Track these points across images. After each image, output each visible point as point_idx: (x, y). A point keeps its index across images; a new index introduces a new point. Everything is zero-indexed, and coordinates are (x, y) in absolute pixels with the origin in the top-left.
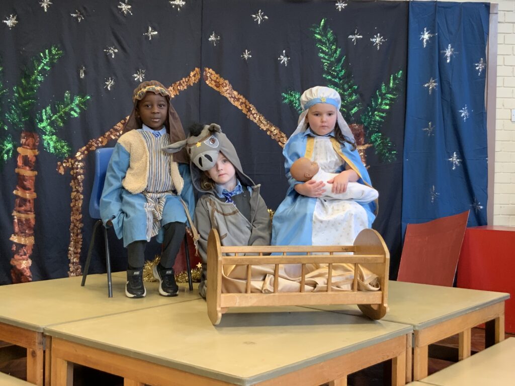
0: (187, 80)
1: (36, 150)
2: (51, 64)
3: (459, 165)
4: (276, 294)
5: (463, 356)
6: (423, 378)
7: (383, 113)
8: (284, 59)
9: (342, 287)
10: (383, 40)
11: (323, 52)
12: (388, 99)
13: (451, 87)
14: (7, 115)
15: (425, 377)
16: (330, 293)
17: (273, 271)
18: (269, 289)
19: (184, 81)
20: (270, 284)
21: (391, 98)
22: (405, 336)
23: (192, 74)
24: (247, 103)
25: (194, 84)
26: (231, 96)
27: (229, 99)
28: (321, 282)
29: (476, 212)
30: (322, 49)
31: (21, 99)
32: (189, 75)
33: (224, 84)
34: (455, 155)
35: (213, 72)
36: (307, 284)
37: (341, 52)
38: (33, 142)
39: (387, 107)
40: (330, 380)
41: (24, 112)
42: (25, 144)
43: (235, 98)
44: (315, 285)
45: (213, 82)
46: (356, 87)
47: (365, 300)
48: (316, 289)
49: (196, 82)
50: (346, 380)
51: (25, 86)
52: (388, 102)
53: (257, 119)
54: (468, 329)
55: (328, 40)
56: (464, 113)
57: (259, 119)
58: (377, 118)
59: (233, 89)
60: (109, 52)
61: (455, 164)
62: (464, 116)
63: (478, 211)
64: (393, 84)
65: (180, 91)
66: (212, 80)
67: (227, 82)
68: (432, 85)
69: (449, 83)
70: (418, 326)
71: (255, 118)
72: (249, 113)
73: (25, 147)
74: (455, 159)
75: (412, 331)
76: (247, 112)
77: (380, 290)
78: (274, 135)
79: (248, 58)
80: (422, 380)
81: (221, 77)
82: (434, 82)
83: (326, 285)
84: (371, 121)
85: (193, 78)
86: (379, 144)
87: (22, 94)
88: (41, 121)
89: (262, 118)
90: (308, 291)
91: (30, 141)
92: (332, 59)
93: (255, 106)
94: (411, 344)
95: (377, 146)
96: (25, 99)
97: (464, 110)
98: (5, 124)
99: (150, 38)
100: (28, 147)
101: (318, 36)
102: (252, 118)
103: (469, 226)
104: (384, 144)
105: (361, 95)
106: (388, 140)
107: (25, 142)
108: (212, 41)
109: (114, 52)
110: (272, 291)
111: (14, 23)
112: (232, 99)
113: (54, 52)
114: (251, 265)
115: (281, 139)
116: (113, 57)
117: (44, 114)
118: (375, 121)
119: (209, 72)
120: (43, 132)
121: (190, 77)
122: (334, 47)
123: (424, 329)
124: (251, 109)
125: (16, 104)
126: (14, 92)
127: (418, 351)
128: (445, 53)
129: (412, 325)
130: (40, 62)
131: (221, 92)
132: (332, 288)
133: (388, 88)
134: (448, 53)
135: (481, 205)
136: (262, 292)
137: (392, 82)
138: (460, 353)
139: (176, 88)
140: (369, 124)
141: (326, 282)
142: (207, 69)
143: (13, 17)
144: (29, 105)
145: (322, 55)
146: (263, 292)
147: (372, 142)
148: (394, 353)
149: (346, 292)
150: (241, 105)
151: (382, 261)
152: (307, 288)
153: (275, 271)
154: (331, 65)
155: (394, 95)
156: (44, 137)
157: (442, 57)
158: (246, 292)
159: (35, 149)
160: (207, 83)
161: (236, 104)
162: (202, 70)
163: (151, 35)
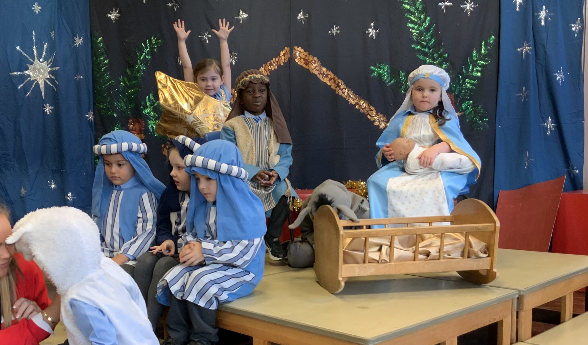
0: (277, 59)
1: (143, 135)
2: (151, 53)
3: (554, 129)
4: (392, 263)
5: (565, 319)
6: (527, 339)
7: (474, 80)
8: (372, 32)
9: (452, 255)
10: (473, 6)
11: (412, 22)
12: (479, 66)
13: (546, 50)
14: (116, 104)
15: (529, 338)
16: (442, 260)
17: (389, 244)
18: (386, 259)
19: (275, 61)
20: (387, 254)
21: (482, 65)
22: (511, 301)
23: (282, 53)
24: (336, 78)
25: (284, 63)
26: (320, 73)
27: (318, 76)
28: (433, 251)
29: (572, 176)
30: (410, 19)
31: (127, 88)
32: (279, 55)
33: (313, 61)
34: (550, 120)
35: (302, 50)
36: (420, 253)
37: (430, 21)
38: (139, 127)
39: (479, 74)
40: (442, 341)
41: (130, 101)
42: (132, 130)
43: (323, 74)
44: (428, 254)
45: (302, 60)
46: (446, 55)
47: (475, 266)
48: (429, 258)
49: (286, 61)
50: (456, 341)
51: (130, 75)
52: (480, 69)
53: (346, 93)
54: (570, 293)
55: (417, 9)
56: (559, 77)
57: (348, 93)
58: (469, 86)
59: (322, 66)
60: (203, 38)
61: (550, 128)
62: (559, 79)
63: (574, 175)
64: (485, 50)
65: (271, 71)
66: (301, 58)
67: (316, 59)
68: (526, 49)
69: (544, 46)
70: (523, 291)
71: (344, 93)
72: (338, 88)
73: (133, 132)
74: (550, 124)
75: (517, 296)
76: (336, 87)
77: (488, 256)
78: (363, 109)
79: (336, 33)
80: (526, 341)
81: (310, 55)
82: (528, 46)
83: (438, 254)
84: (462, 89)
85: (283, 57)
86: (471, 112)
87: (127, 83)
88: (146, 107)
89: (351, 93)
90: (421, 260)
91: (137, 126)
92: (422, 29)
93: (343, 82)
94: (516, 308)
95: (468, 115)
96: (130, 88)
97: (560, 73)
98: (114, 111)
99: (241, 21)
100: (135, 132)
101: (407, 7)
102: (340, 93)
103: (565, 191)
104: (476, 112)
105: (452, 64)
106: (479, 108)
107: (132, 128)
108: (301, 19)
109: (208, 38)
110: (388, 261)
111: (116, 16)
112: (321, 76)
113: (154, 42)
114: (369, 237)
115: (370, 112)
116: (207, 42)
117: (147, 100)
118: (466, 89)
119: (298, 51)
120: (147, 118)
121: (280, 57)
122: (423, 16)
123: (528, 293)
124: (340, 84)
125: (123, 93)
126: (120, 82)
127: (522, 314)
128: (540, 15)
129: (517, 290)
130: (142, 52)
131: (310, 69)
132: (444, 257)
133: (479, 55)
134: (543, 14)
135: (576, 169)
136: (378, 262)
137: (483, 48)
138: (562, 316)
139: (267, 68)
140: (460, 92)
141: (438, 250)
142: (296, 48)
143: (116, 10)
144: (134, 93)
145: (411, 25)
146: (380, 262)
147: (463, 111)
148: (500, 316)
149: (457, 260)
150: (329, 81)
151: (493, 230)
152: (421, 256)
153: (391, 243)
154: (421, 34)
155: (486, 61)
156: (150, 122)
157: (536, 20)
158: (364, 262)
159: (141, 134)
160: (297, 62)
161: (325, 80)
162: (291, 49)
163: (243, 19)
